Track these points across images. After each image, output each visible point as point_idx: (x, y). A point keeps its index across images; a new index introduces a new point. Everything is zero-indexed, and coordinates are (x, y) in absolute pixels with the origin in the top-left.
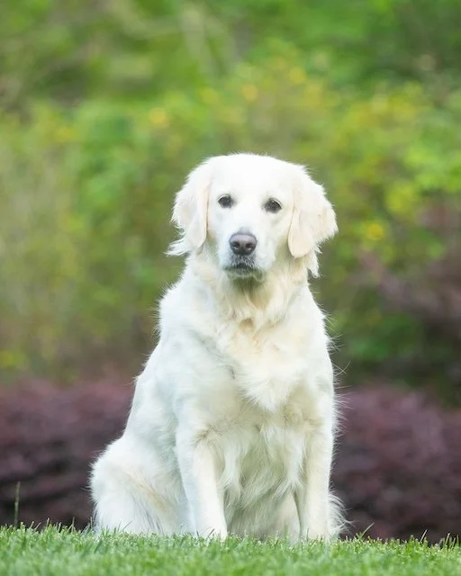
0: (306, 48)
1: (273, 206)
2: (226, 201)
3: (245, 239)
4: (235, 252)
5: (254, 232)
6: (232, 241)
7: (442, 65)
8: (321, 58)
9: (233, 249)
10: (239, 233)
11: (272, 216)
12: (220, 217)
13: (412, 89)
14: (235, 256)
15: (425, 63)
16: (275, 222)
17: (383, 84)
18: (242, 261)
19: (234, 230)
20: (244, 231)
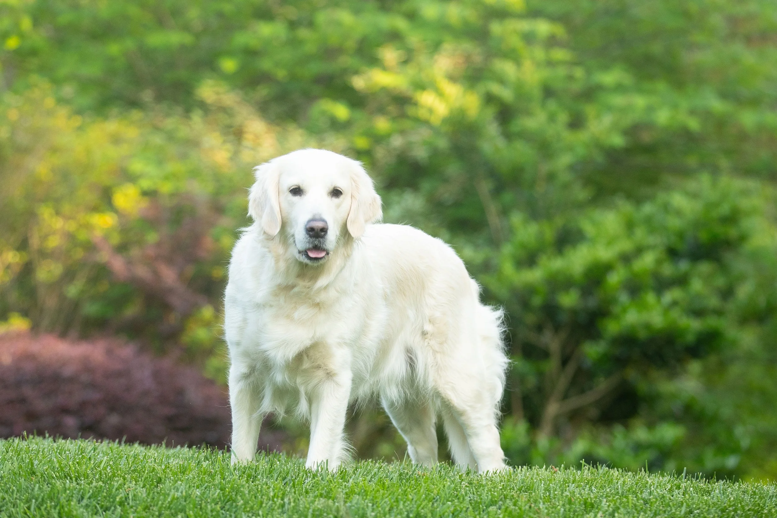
0: (56, 82)
1: (336, 193)
2: (297, 191)
3: (319, 225)
4: (311, 236)
5: (326, 217)
6: (308, 227)
7: (160, 98)
8: (68, 90)
9: (308, 234)
10: (313, 220)
11: (335, 200)
12: (292, 205)
13: (136, 115)
14: (311, 240)
15: (147, 96)
16: (338, 206)
17: (115, 111)
18: (316, 242)
19: (308, 217)
20: (317, 217)
